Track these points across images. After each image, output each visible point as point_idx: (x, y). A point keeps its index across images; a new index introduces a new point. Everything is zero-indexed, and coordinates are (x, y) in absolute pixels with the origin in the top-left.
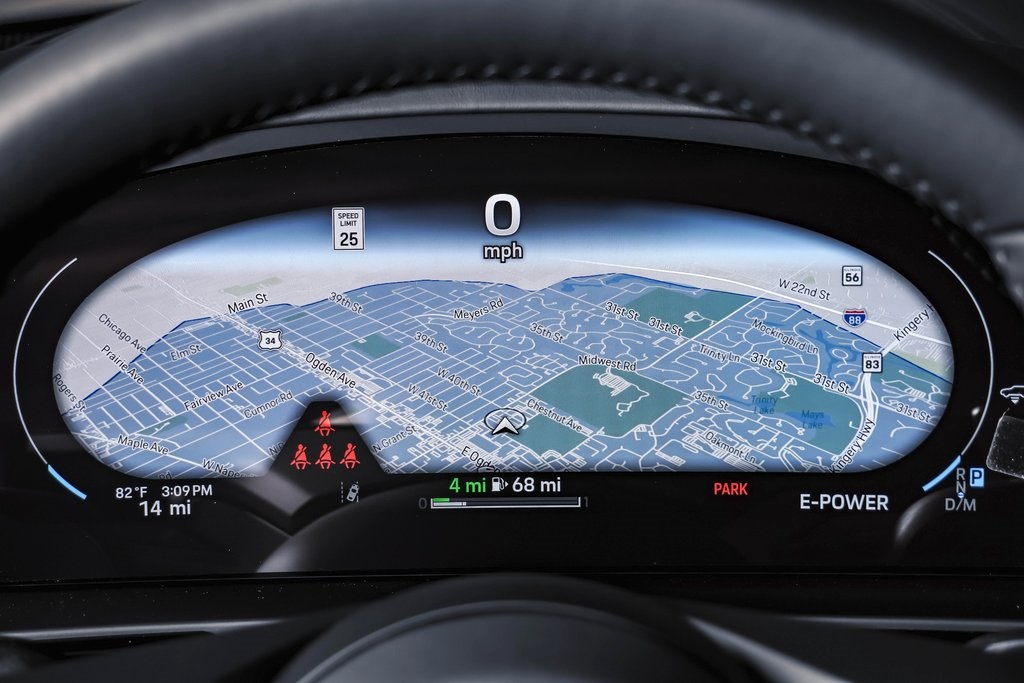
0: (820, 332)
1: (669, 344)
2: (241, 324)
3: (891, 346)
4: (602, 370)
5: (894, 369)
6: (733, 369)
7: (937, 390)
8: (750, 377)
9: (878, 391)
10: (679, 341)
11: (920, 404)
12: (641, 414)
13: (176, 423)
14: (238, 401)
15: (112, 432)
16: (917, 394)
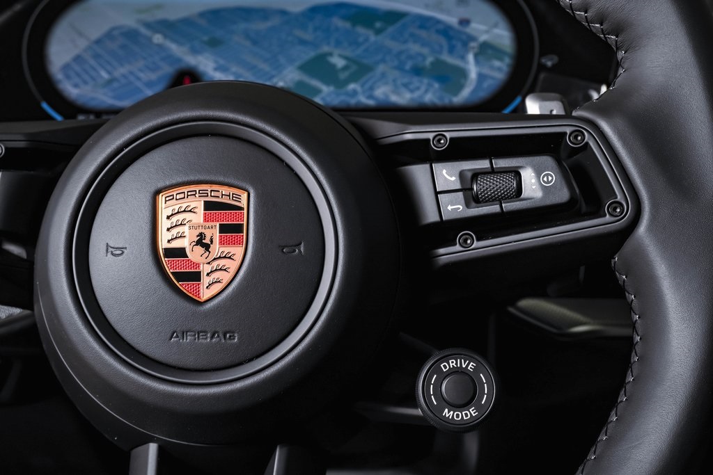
0: (446, 31)
1: (367, 40)
2: (143, 30)
3: (483, 38)
4: (331, 54)
5: (486, 51)
6: (400, 53)
7: (507, 60)
8: (410, 57)
9: (477, 61)
10: (373, 38)
11: (499, 69)
12: (354, 78)
13: (110, 82)
14: (141, 70)
15: (76, 86)
16: (497, 63)
